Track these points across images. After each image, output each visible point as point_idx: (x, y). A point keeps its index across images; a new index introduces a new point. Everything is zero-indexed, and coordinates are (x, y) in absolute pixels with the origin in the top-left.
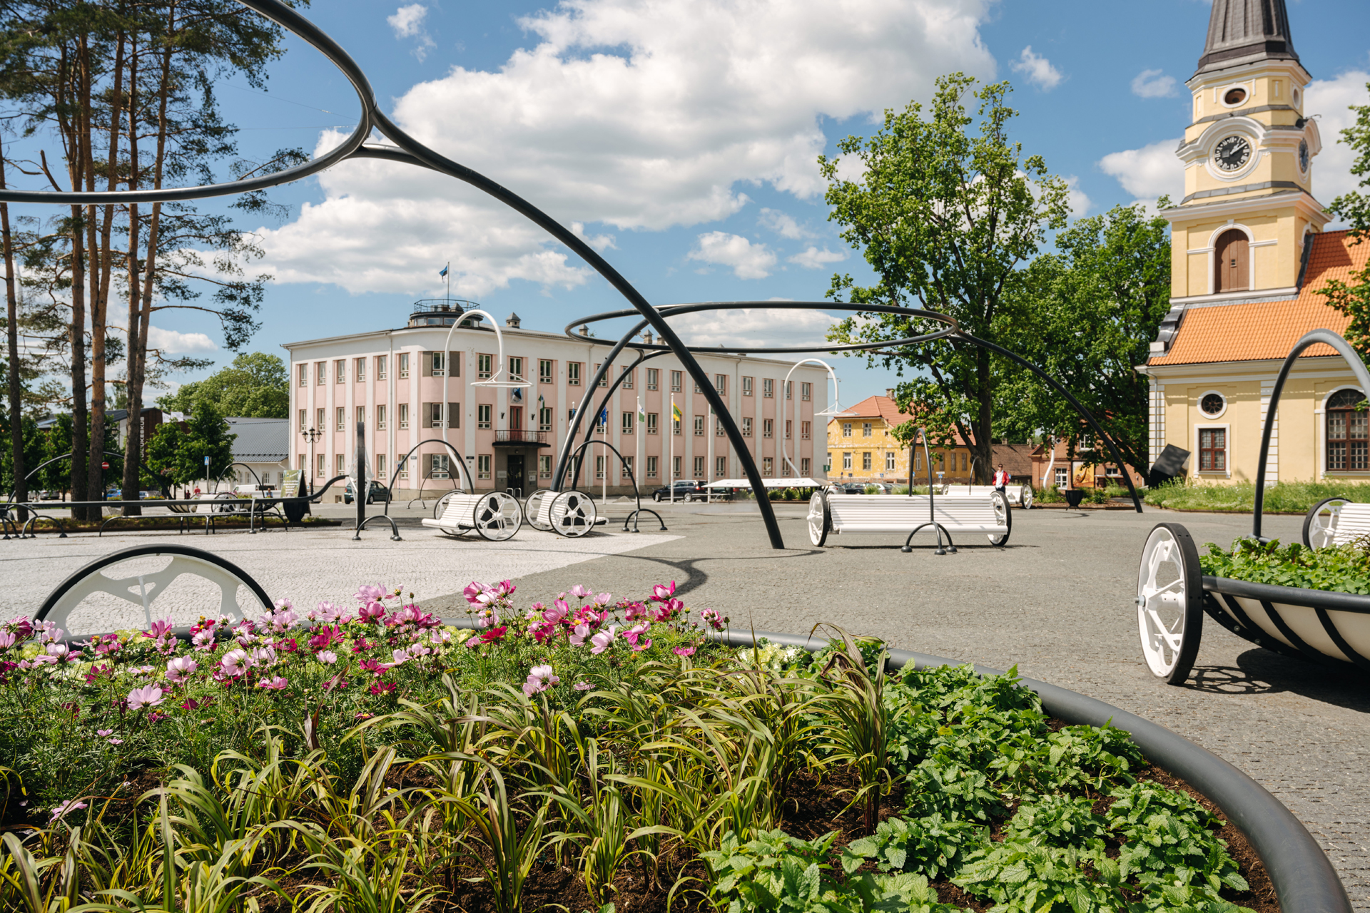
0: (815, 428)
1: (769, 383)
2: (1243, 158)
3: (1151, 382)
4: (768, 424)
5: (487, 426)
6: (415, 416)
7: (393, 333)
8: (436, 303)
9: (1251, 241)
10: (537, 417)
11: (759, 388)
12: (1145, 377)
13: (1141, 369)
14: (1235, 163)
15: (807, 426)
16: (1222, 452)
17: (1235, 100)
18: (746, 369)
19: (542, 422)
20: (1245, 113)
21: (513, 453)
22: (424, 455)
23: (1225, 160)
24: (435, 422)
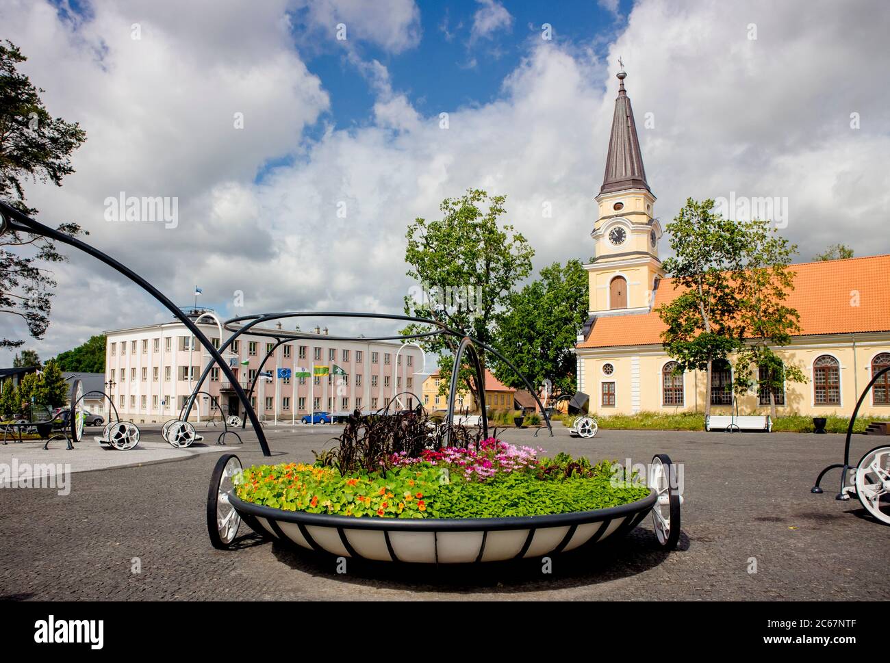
0: (415, 381)
1: (388, 356)
2: (623, 239)
3: (578, 357)
4: (387, 379)
5: (216, 380)
6: (175, 373)
7: (163, 326)
8: (190, 309)
9: (628, 282)
10: (247, 375)
11: (382, 359)
12: (575, 354)
13: (572, 350)
14: (619, 241)
15: (410, 379)
16: (613, 395)
17: (619, 209)
18: (374, 348)
19: (250, 377)
20: (623, 215)
21: (232, 395)
22: (179, 396)
23: (614, 240)
24: (185, 377)
